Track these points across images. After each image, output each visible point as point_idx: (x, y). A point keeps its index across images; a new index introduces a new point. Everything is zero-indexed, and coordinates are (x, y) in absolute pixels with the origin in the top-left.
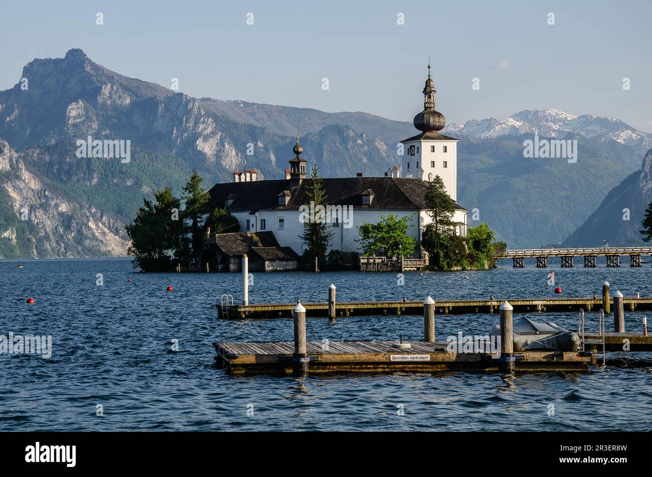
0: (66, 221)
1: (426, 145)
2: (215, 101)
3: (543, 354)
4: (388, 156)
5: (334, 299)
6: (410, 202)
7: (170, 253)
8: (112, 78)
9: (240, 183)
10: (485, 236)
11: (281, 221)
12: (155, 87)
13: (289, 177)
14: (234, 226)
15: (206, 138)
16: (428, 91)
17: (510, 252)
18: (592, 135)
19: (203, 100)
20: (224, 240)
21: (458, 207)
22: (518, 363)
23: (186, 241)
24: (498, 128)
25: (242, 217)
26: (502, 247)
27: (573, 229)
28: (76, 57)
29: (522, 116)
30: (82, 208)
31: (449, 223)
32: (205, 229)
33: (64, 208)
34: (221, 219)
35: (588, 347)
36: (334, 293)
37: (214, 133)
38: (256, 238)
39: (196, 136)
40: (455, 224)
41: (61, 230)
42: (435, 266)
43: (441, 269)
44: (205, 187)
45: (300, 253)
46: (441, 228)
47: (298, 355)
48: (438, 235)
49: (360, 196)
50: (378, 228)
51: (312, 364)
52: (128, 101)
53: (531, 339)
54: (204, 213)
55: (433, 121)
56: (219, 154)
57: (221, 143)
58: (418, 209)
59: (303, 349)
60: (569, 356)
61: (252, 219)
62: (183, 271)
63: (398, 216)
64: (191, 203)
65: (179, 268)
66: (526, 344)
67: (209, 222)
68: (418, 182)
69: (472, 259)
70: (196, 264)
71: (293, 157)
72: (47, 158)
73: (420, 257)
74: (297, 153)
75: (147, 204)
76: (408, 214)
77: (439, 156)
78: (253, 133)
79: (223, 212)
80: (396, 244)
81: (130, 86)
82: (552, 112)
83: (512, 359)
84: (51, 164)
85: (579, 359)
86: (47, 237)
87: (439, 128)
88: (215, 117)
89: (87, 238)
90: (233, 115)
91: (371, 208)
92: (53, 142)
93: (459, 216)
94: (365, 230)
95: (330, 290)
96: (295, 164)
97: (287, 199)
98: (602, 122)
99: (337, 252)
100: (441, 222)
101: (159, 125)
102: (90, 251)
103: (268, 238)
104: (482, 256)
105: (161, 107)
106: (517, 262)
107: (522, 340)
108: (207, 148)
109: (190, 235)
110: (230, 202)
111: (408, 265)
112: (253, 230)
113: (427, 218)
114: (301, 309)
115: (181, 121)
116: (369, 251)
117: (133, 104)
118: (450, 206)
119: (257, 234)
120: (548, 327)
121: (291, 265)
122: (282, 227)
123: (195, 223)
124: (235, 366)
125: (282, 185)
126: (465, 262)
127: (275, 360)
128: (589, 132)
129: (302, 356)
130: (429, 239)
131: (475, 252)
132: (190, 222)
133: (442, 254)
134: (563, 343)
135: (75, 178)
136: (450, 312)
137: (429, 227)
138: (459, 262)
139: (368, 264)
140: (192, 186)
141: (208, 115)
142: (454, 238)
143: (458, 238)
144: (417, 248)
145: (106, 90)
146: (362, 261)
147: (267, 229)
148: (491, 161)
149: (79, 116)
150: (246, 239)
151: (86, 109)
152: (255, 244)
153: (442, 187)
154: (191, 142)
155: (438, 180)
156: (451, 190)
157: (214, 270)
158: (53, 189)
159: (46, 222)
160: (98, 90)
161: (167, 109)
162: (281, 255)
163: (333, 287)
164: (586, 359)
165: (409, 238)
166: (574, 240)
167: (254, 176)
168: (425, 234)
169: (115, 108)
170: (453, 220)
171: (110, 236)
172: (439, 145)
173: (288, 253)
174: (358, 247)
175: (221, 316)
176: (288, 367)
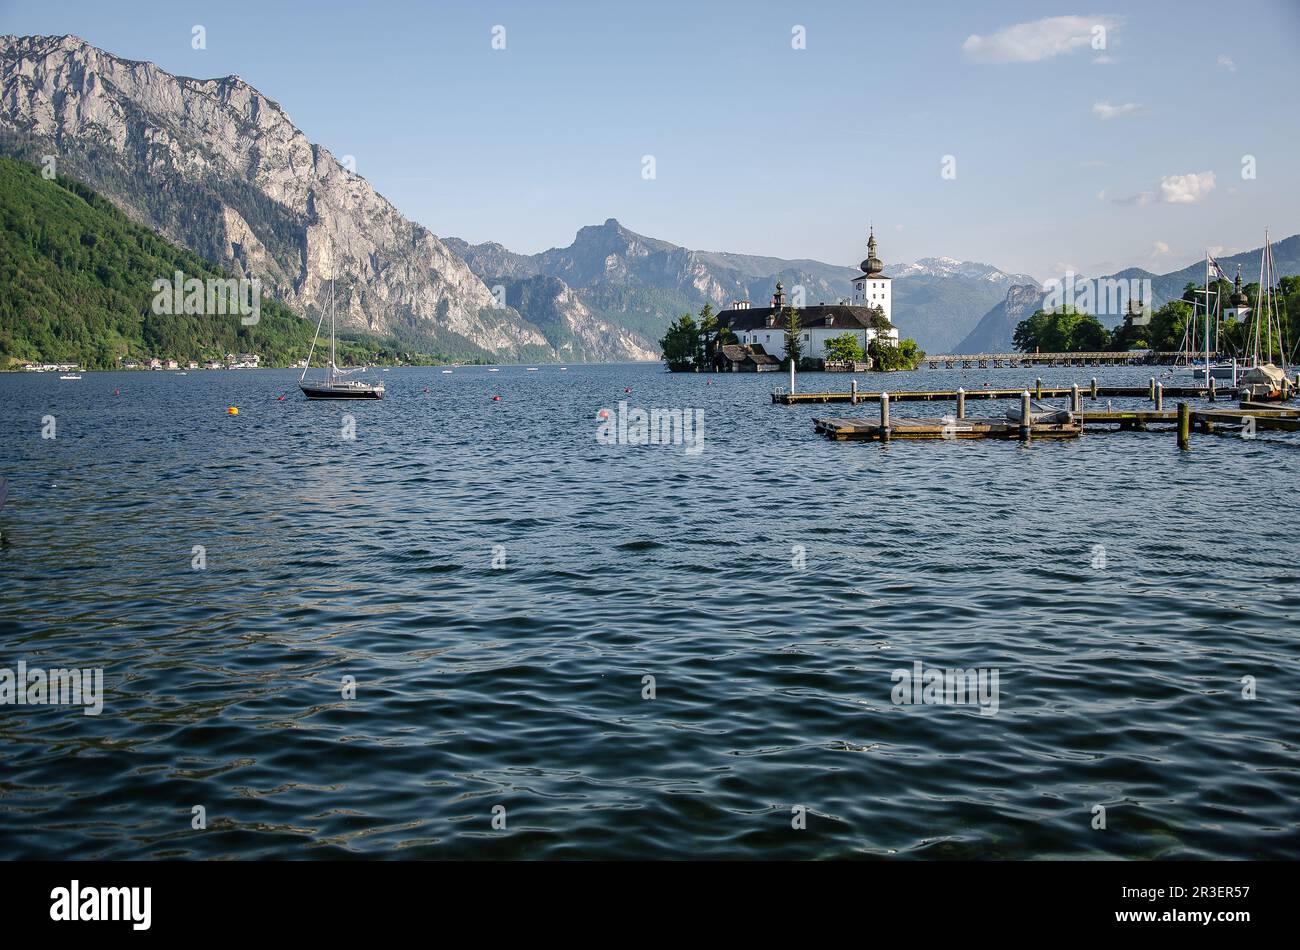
0: (605, 337)
1: (869, 283)
2: (707, 253)
3: (1049, 426)
4: (829, 290)
5: (855, 390)
6: (859, 323)
7: (690, 359)
8: (636, 238)
9: (738, 310)
10: (911, 347)
11: (768, 336)
12: (665, 243)
13: (773, 306)
14: (734, 340)
15: (700, 279)
16: (871, 244)
17: (928, 358)
18: (973, 275)
19: (699, 252)
20: (729, 351)
21: (893, 327)
22: (1032, 432)
23: (701, 351)
24: (906, 270)
25: (740, 334)
26: (923, 354)
27: (958, 342)
28: (612, 224)
29: (924, 262)
30: (615, 328)
31: (886, 338)
32: (714, 342)
33: (603, 328)
34: (725, 335)
35: (1079, 421)
36: (855, 386)
37: (706, 275)
38: (750, 349)
39: (693, 277)
40: (891, 339)
41: (602, 344)
42: (877, 367)
43: (881, 370)
44: (714, 313)
45: (782, 360)
46: (882, 342)
47: (883, 427)
48: (879, 346)
49: (824, 319)
50: (837, 341)
51: (892, 433)
52: (647, 254)
53: (1039, 416)
54: (713, 331)
55: (874, 266)
56: (709, 290)
57: (711, 282)
58: (866, 328)
59: (887, 423)
60: (1066, 427)
61: (747, 335)
62: (700, 372)
63: (852, 333)
64: (705, 324)
65: (697, 370)
66: (1035, 419)
67: (718, 338)
68: (865, 310)
69: (903, 363)
70: (708, 366)
71: (776, 291)
72: (592, 294)
73: (866, 361)
74: (779, 289)
75: (674, 325)
76: (859, 331)
77: (879, 291)
78: (733, 275)
79: (727, 330)
80: (850, 353)
81: (648, 243)
82: (945, 259)
83: (1029, 429)
84: (595, 298)
85: (1074, 429)
86: (592, 348)
87: (879, 271)
88: (706, 264)
89: (619, 348)
90: (719, 262)
91: (832, 327)
92: (596, 283)
93: (894, 333)
94: (828, 343)
95: (853, 384)
96: (778, 297)
97: (772, 321)
98: (980, 266)
99: (808, 358)
100: (881, 337)
101: (668, 270)
102: (620, 357)
103: (759, 349)
104: (909, 360)
105: (669, 257)
106: (932, 365)
107: (1034, 416)
108: (701, 285)
109: (704, 347)
110: (732, 323)
111: (859, 367)
112: (748, 343)
113: (871, 334)
114: (886, 396)
115: (683, 267)
116: (831, 357)
117: (650, 256)
118: (886, 325)
119: (751, 346)
120: (1049, 408)
121: (776, 367)
122: (768, 340)
123: (707, 338)
124: (839, 434)
125: (770, 311)
126: (898, 365)
127: (867, 430)
128: (969, 273)
129: (886, 427)
130: (873, 350)
131: (905, 358)
132: (704, 338)
133: (882, 360)
134: (1062, 419)
135: (610, 307)
136: (931, 400)
137: (873, 341)
138: (894, 365)
139: (830, 366)
140: (705, 312)
141: (702, 263)
142: (890, 348)
143: (893, 348)
144: (865, 355)
145: (632, 247)
146: (827, 364)
147: (758, 343)
148: (901, 294)
149: (613, 265)
150: (743, 349)
151: (618, 259)
152: (750, 353)
153: (882, 312)
154: (690, 282)
155: (879, 307)
156: (888, 314)
157: (721, 371)
158: (595, 314)
159: (592, 338)
160: (627, 246)
161: (673, 259)
162: (768, 360)
163: (855, 382)
164: (1077, 429)
165: (859, 348)
166: (959, 350)
167: (748, 305)
168: (870, 346)
169: (639, 259)
170: (889, 335)
171: (635, 347)
172: (879, 282)
173: (773, 359)
174: (823, 355)
175: (774, 402)
176: (877, 435)
